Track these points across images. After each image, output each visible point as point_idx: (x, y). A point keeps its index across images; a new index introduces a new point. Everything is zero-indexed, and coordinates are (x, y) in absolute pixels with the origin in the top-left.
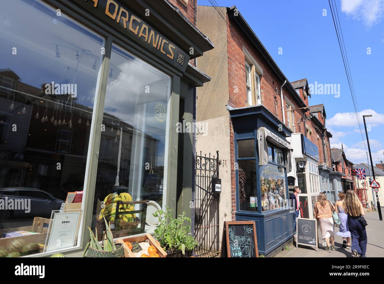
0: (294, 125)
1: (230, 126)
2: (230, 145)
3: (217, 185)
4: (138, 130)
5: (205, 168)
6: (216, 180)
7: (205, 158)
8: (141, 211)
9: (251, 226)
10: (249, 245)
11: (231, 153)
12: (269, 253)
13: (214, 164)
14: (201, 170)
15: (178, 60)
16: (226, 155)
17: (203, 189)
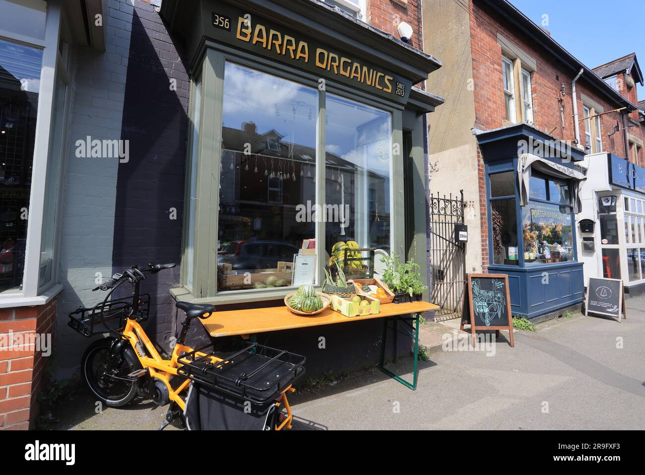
0: (600, 139)
1: (478, 156)
2: (479, 182)
3: (461, 233)
4: (360, 167)
5: (445, 213)
6: (460, 227)
7: (444, 200)
8: (368, 258)
9: (502, 280)
10: (499, 302)
11: (480, 191)
12: (535, 317)
13: (457, 207)
14: (439, 215)
15: (398, 92)
16: (473, 195)
17: (443, 238)
